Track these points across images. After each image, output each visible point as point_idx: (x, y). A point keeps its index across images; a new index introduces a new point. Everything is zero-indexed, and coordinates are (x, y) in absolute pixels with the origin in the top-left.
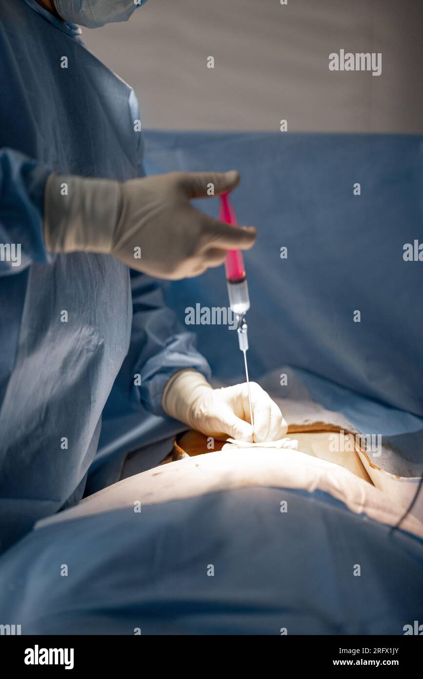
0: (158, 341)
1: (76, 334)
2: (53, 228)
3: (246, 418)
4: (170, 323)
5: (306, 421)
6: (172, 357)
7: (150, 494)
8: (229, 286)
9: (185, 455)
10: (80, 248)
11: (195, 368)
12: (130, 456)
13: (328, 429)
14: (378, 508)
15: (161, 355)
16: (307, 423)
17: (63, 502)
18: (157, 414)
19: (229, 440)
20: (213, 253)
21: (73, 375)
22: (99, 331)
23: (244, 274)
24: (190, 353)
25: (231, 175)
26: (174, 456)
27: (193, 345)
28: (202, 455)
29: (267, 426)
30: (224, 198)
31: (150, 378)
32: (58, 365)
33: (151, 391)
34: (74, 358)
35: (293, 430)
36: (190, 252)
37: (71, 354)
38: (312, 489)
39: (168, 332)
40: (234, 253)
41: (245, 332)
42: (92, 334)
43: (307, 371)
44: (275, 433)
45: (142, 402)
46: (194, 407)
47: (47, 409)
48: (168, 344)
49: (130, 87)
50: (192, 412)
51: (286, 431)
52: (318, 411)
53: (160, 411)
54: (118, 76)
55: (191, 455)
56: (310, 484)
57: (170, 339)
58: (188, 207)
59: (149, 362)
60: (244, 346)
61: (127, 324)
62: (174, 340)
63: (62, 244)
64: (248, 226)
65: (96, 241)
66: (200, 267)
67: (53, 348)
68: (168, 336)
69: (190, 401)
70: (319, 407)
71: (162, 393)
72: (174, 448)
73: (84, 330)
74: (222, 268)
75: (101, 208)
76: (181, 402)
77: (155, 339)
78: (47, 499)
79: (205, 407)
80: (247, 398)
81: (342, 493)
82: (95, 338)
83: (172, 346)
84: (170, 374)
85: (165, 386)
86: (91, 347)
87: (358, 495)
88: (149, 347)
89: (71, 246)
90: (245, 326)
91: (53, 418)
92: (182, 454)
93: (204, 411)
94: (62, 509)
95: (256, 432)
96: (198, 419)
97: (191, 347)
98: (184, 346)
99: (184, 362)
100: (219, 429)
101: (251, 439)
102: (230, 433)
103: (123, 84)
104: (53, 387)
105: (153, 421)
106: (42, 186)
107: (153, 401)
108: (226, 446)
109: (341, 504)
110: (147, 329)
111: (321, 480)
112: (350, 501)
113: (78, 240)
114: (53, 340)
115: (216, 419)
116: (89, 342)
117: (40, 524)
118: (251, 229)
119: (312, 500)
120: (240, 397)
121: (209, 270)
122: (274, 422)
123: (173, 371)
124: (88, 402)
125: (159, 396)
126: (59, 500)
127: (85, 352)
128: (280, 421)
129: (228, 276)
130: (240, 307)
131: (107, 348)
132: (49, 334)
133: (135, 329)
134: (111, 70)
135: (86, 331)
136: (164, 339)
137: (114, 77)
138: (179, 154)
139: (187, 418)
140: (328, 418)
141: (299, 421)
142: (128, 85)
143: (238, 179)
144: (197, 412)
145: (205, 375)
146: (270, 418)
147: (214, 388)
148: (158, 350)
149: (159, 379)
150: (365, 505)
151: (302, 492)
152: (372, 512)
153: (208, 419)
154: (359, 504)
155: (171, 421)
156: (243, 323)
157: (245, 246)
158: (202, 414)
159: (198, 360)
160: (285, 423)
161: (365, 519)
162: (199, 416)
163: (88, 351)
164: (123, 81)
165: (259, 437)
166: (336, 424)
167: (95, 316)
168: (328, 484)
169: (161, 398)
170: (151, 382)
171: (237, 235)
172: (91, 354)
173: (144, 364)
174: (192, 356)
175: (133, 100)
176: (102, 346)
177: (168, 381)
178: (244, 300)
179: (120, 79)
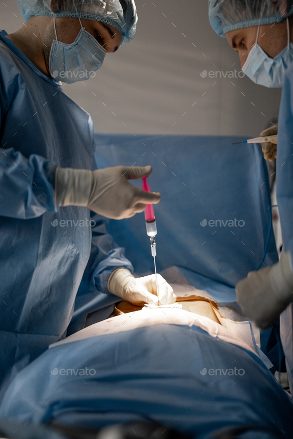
0: (105, 253)
1: (65, 249)
2: (59, 195)
3: (154, 293)
4: (110, 242)
5: (186, 295)
6: (113, 261)
7: (108, 330)
8: (147, 224)
9: (122, 313)
10: (72, 204)
11: (125, 267)
12: (89, 316)
13: (198, 299)
14: (225, 336)
15: (106, 260)
16: (186, 296)
17: (60, 336)
18: (104, 293)
19: (145, 305)
20: (139, 206)
21: (64, 270)
22: (77, 246)
23: (154, 218)
24: (122, 259)
25: (148, 168)
26: (115, 314)
27: (123, 254)
28: (132, 312)
29: (166, 297)
30: (144, 179)
31: (101, 273)
32: (56, 265)
33: (102, 280)
34: (65, 261)
35: (179, 300)
36: (128, 207)
37: (63, 258)
38: (191, 325)
39: (110, 248)
40: (149, 205)
41: (154, 246)
42: (73, 249)
43: (186, 268)
44: (170, 301)
45: (96, 285)
46: (125, 288)
47: (51, 288)
48: (110, 254)
49: (89, 114)
50: (125, 291)
51: (176, 300)
52: (192, 290)
53: (106, 291)
54: (82, 109)
55: (125, 313)
56: (190, 323)
57: (111, 251)
58: (127, 183)
59: (100, 264)
60: (154, 254)
61: (89, 243)
62: (114, 252)
63: (63, 202)
64: (156, 192)
65: (80, 201)
66: (132, 213)
67: (54, 256)
68: (110, 250)
69: (123, 285)
70: (193, 287)
71: (108, 281)
72: (115, 310)
73: (70, 246)
74: (143, 213)
75: (83, 184)
76: (118, 285)
77: (103, 251)
78: (52, 335)
79: (132, 287)
80: (155, 282)
81: (206, 328)
82: (75, 250)
83: (113, 255)
84: (111, 270)
85: (109, 276)
86: (73, 255)
87: (215, 329)
88: (99, 256)
89: (67, 203)
90: (154, 243)
91: (54, 293)
92: (120, 312)
93: (131, 290)
94: (59, 340)
95: (160, 300)
96: (128, 294)
97: (122, 255)
98: (119, 255)
99: (119, 263)
100: (140, 299)
101: (157, 303)
102: (146, 301)
103: (85, 113)
104: (54, 276)
105: (101, 296)
106: (54, 174)
107: (102, 285)
108: (144, 308)
109: (206, 333)
110: (98, 246)
111: (195, 321)
112: (210, 332)
113: (71, 200)
114: (54, 252)
115: (138, 294)
116: (72, 252)
117: (51, 346)
118: (158, 194)
119: (191, 330)
120: (151, 282)
121: (137, 214)
122: (169, 295)
123: (113, 269)
124: (72, 284)
125: (106, 282)
126: (58, 335)
127: (70, 258)
128: (172, 295)
129: (146, 219)
130: (152, 234)
131: (81, 256)
132: (53, 248)
133: (93, 246)
134: (79, 105)
135: (70, 247)
136: (107, 251)
137: (81, 109)
138: (112, 147)
139: (121, 294)
140: (198, 293)
141: (182, 295)
142: (87, 113)
143: (151, 170)
144: (127, 290)
145: (130, 271)
146: (167, 293)
147: (136, 278)
148: (105, 257)
149: (105, 273)
150: (217, 334)
151: (186, 327)
152: (221, 337)
153: (134, 294)
154: (215, 334)
155: (111, 296)
156: (153, 242)
157: (155, 202)
158: (130, 291)
159: (127, 262)
160: (175, 296)
161: (218, 340)
162: (129, 292)
163: (71, 257)
164: (85, 111)
165: (162, 303)
166: (202, 296)
167: (75, 239)
168: (199, 323)
169: (107, 283)
170: (101, 275)
171: (152, 197)
172: (73, 259)
173: (97, 265)
174: (123, 260)
175: (90, 121)
176: (79, 254)
177: (110, 274)
178: (154, 230)
179: (84, 110)
